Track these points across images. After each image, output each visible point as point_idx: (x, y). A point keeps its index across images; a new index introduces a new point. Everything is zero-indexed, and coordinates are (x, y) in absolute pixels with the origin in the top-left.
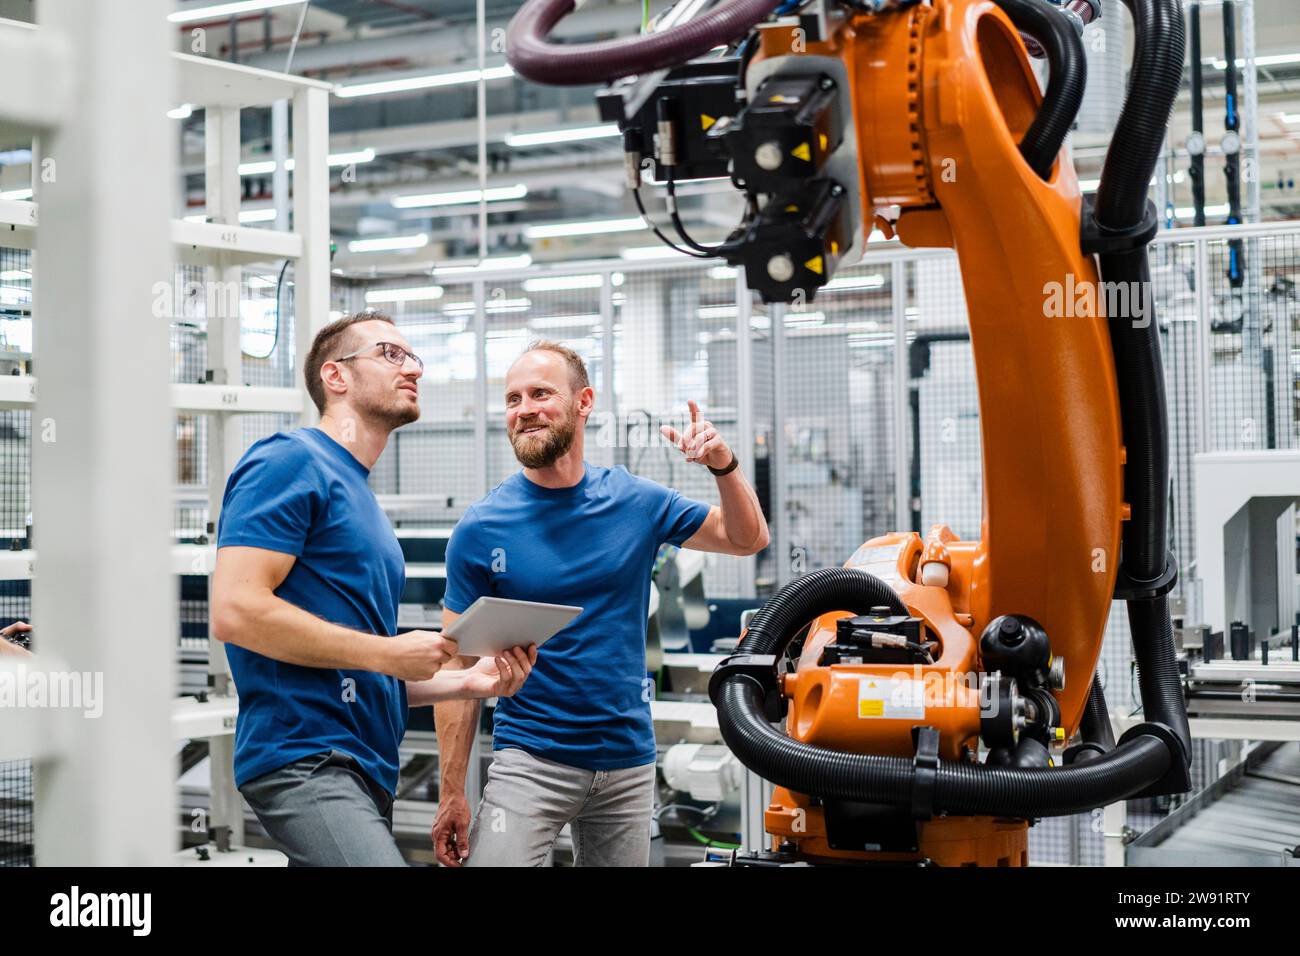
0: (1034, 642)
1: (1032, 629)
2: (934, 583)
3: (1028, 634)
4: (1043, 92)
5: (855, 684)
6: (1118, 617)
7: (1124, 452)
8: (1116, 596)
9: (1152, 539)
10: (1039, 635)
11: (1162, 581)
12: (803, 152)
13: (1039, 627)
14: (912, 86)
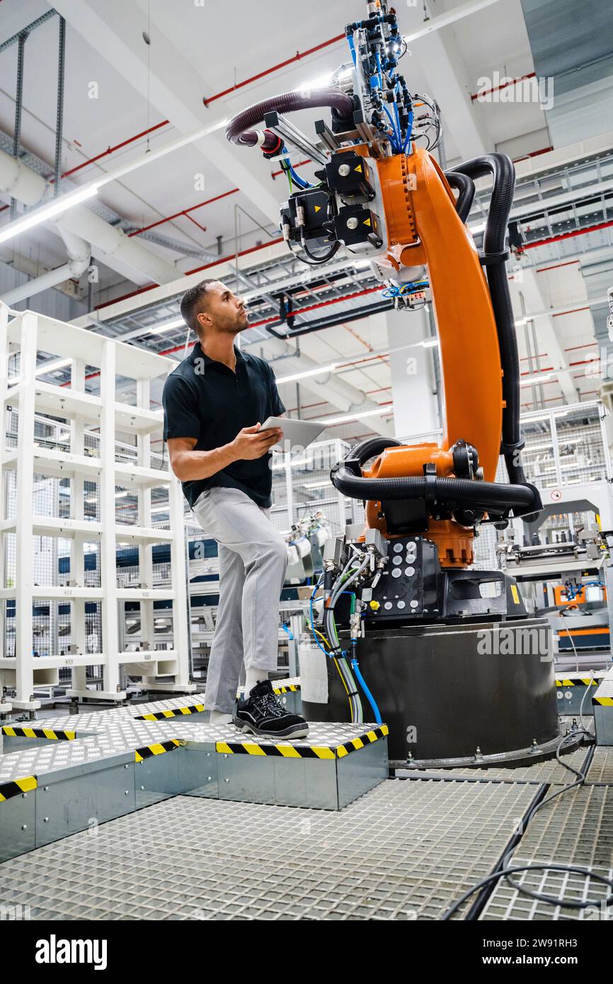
6: (501, 460)
7: (503, 371)
8: (501, 454)
9: (514, 421)
12: (359, 169)
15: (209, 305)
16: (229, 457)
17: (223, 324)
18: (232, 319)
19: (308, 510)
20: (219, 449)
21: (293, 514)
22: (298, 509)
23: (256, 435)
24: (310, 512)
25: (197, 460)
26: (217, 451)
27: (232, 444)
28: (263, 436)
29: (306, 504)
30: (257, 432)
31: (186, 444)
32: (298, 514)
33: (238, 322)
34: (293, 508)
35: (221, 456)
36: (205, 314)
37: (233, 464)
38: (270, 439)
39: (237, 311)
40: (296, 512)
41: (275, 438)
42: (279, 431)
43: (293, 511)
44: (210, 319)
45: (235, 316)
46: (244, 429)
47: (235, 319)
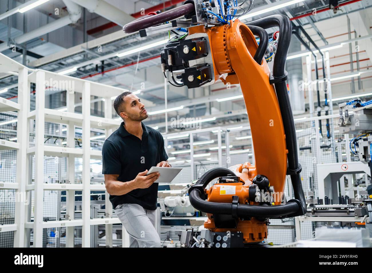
0: (265, 182)
1: (265, 178)
2: (245, 172)
3: (263, 179)
4: (258, 45)
5: (220, 187)
7: (285, 136)
8: (287, 174)
9: (294, 159)
10: (266, 179)
11: (298, 170)
12: (194, 49)
13: (266, 178)
14: (224, 40)
15: (125, 108)
16: (132, 187)
17: (133, 117)
18: (137, 116)
19: (202, 167)
20: (128, 183)
21: (194, 168)
22: (197, 165)
23: (146, 177)
24: (203, 168)
25: (117, 187)
26: (126, 184)
27: (134, 181)
28: (150, 176)
29: (201, 163)
30: (146, 175)
31: (113, 177)
32: (196, 168)
33: (141, 117)
34: (194, 165)
35: (129, 186)
36: (124, 113)
37: (134, 191)
38: (153, 178)
39: (140, 111)
40: (195, 167)
41: (156, 177)
42: (158, 173)
43: (194, 167)
44: (126, 115)
45: (139, 114)
46: (140, 173)
47: (139, 115)
